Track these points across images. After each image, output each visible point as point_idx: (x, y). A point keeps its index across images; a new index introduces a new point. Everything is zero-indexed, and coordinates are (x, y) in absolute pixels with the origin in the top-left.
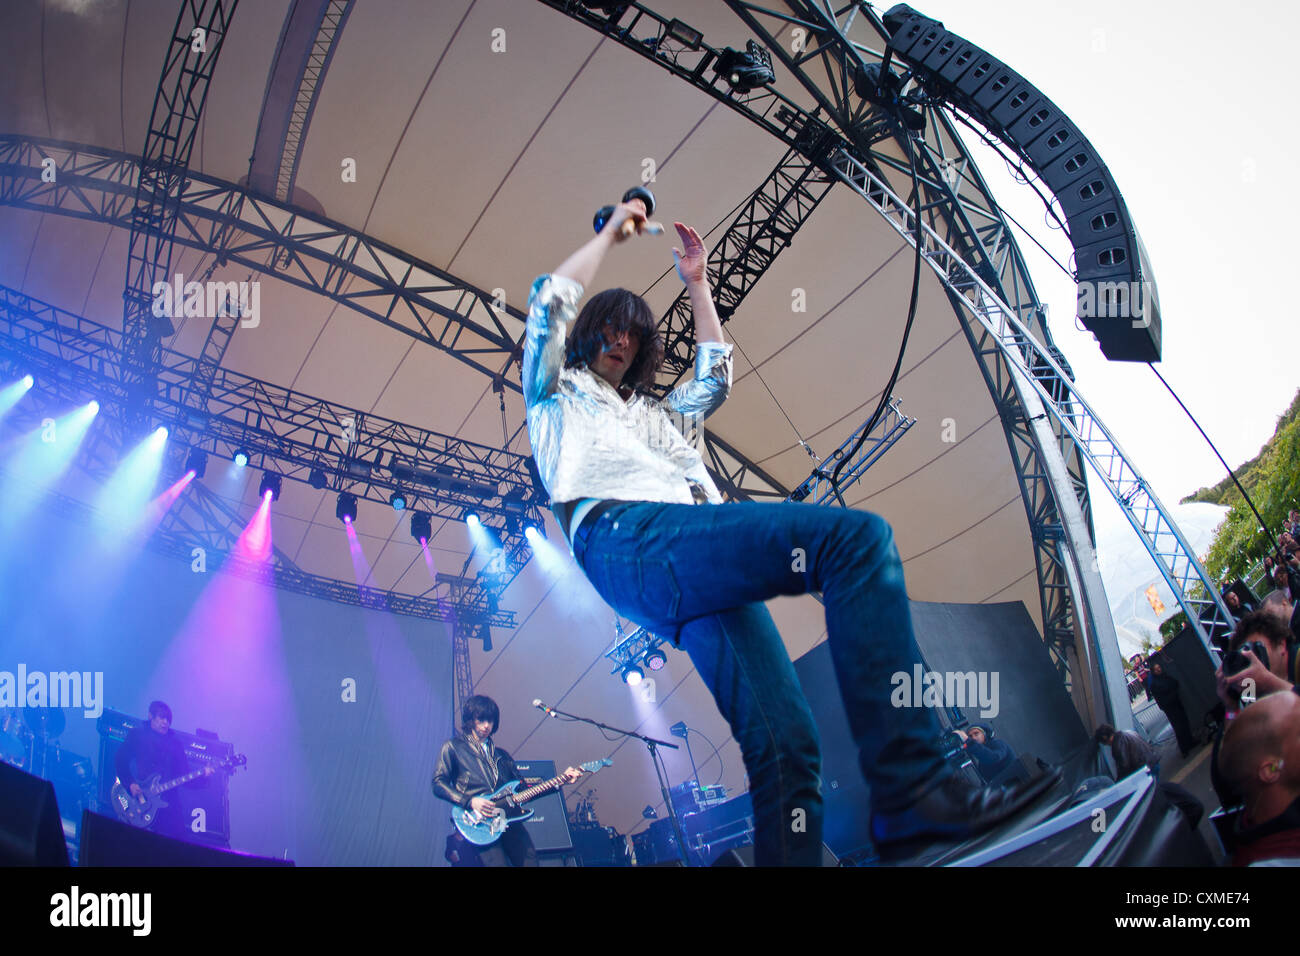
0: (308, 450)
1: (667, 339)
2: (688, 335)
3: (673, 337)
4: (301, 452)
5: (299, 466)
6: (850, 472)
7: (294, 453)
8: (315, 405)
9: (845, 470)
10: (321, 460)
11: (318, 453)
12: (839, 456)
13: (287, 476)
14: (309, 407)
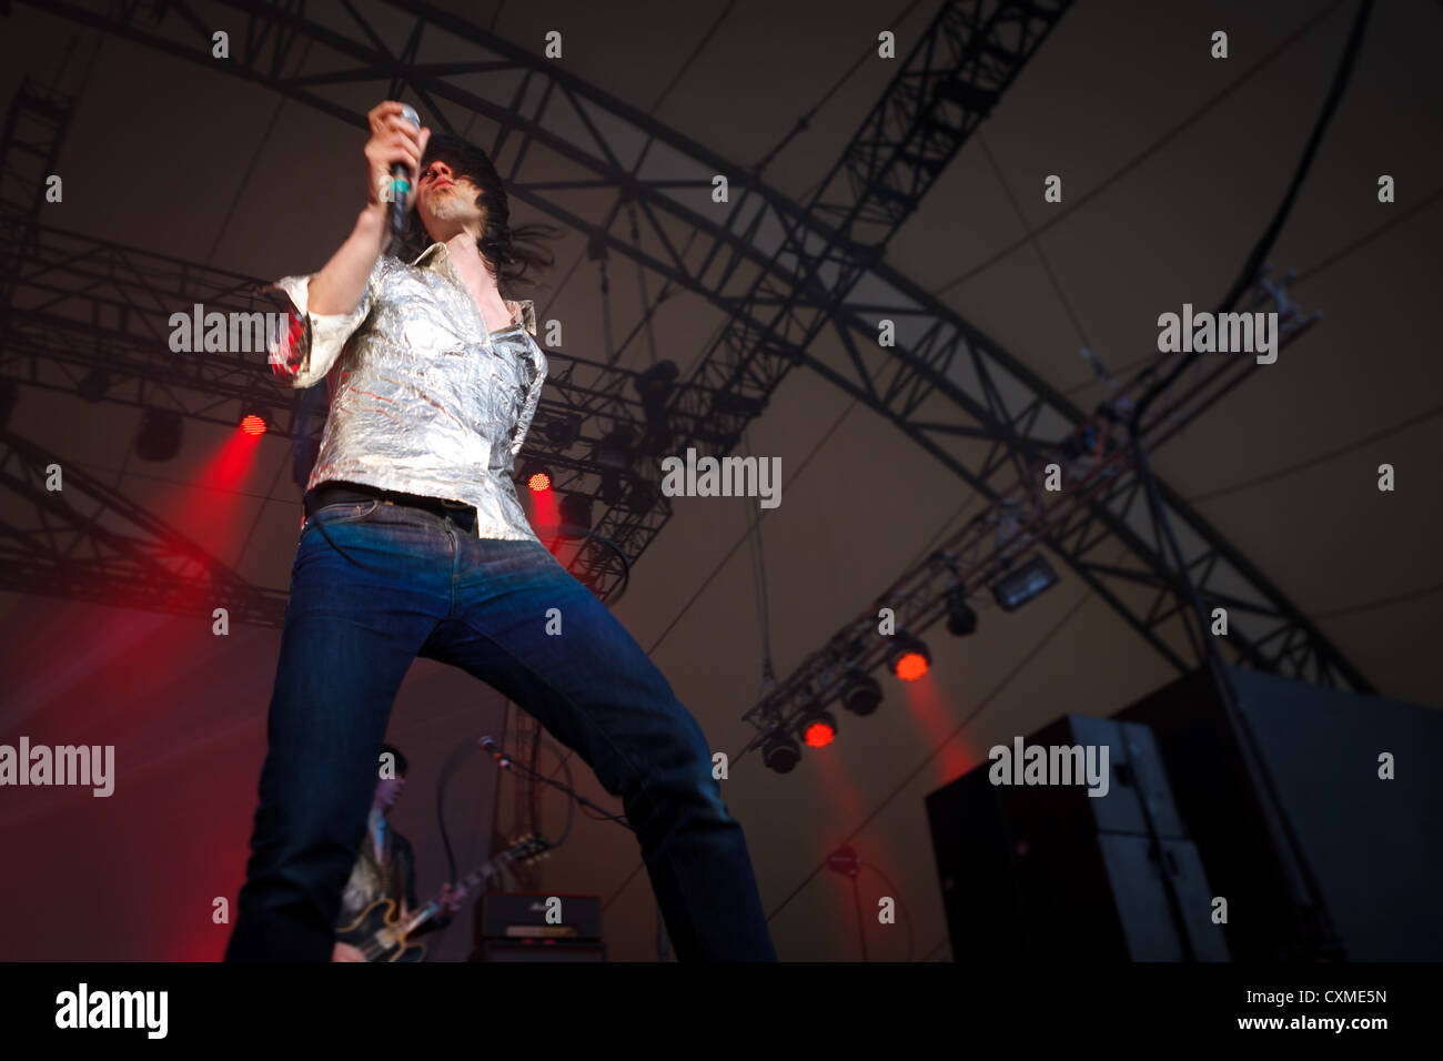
0: (235, 368)
1: (874, 156)
2: (913, 149)
3: (885, 153)
4: (220, 373)
5: (219, 398)
6: (1167, 413)
7: (208, 375)
8: (240, 288)
9: (1157, 406)
10: (262, 385)
11: (255, 373)
12: (1149, 381)
13: (196, 416)
14: (229, 291)
